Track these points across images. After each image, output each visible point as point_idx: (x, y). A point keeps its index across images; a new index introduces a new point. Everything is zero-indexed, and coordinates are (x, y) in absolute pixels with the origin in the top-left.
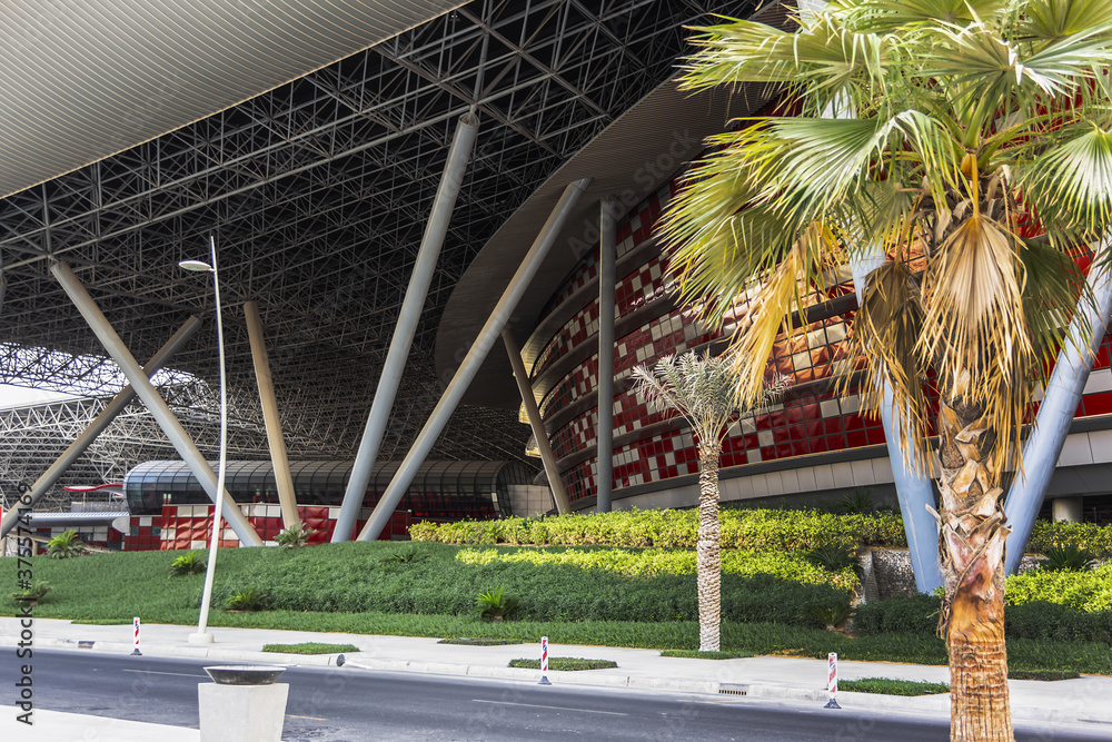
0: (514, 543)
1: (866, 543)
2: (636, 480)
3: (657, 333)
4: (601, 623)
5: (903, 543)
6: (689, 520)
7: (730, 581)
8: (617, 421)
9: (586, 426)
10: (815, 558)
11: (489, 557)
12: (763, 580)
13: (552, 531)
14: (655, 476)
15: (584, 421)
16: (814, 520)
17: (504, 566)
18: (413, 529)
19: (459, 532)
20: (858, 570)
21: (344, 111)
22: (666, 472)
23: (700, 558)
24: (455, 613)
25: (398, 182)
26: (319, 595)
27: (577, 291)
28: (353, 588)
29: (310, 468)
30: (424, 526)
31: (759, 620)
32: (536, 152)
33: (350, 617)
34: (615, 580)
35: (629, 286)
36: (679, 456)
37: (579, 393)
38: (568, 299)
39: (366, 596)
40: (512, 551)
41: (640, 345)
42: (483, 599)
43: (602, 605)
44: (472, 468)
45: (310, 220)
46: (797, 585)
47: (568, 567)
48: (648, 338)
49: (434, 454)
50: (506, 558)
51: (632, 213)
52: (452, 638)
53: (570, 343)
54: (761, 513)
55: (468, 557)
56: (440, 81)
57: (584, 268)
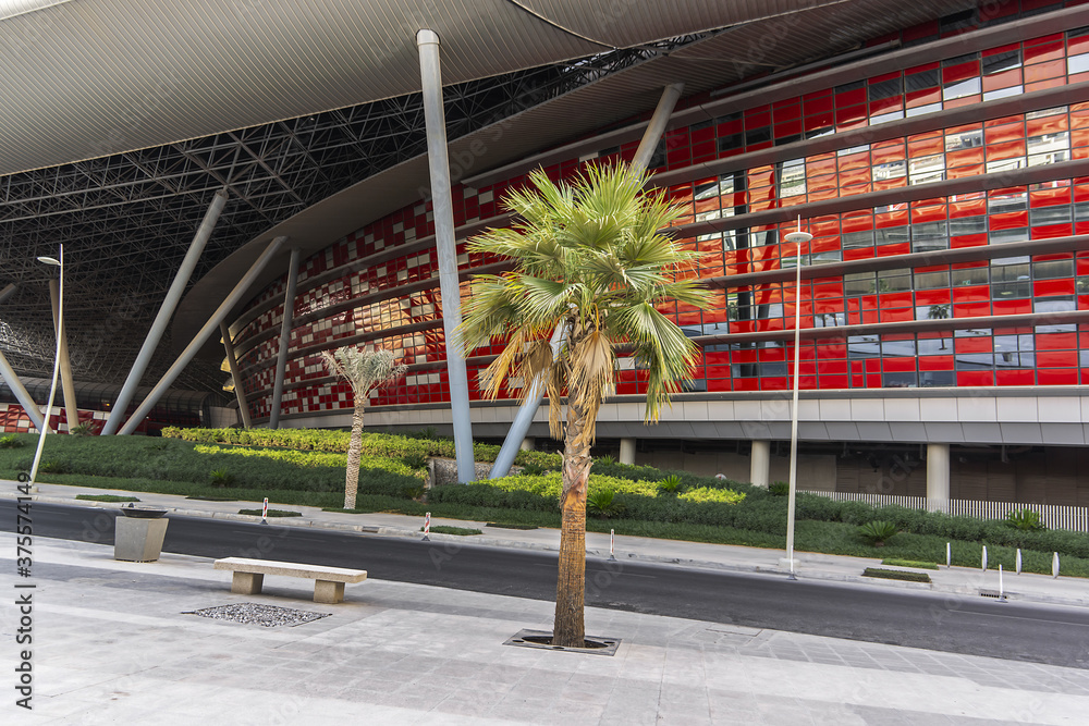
0: (229, 442)
1: (431, 454)
2: (294, 410)
3: (316, 328)
4: (286, 491)
5: (452, 456)
6: (335, 436)
7: (363, 471)
8: (287, 375)
9: (265, 377)
10: (407, 461)
11: (215, 450)
12: (378, 473)
13: (253, 437)
14: (306, 409)
15: (265, 374)
16: (405, 441)
17: (226, 456)
18: (164, 430)
19: (195, 434)
20: (428, 469)
21: (141, 175)
22: (312, 407)
23: (349, 458)
24: (194, 481)
25: (147, 210)
26: (104, 466)
27: (268, 298)
28: (127, 464)
29: (89, 387)
30: (171, 429)
31: (375, 493)
32: (255, 216)
33: (125, 481)
34: (294, 467)
35: (302, 300)
36: (322, 399)
37: (263, 357)
38: (262, 303)
39: (136, 468)
40: (229, 447)
41: (304, 334)
42: (214, 474)
43: (286, 482)
44: (188, 395)
45: (82, 225)
46: (397, 475)
47: (265, 458)
48: (310, 331)
49: (177, 383)
50: (225, 451)
51: (309, 259)
52: (194, 496)
53: (260, 328)
54: (376, 435)
55: (202, 449)
56: (208, 169)
57: (275, 286)
